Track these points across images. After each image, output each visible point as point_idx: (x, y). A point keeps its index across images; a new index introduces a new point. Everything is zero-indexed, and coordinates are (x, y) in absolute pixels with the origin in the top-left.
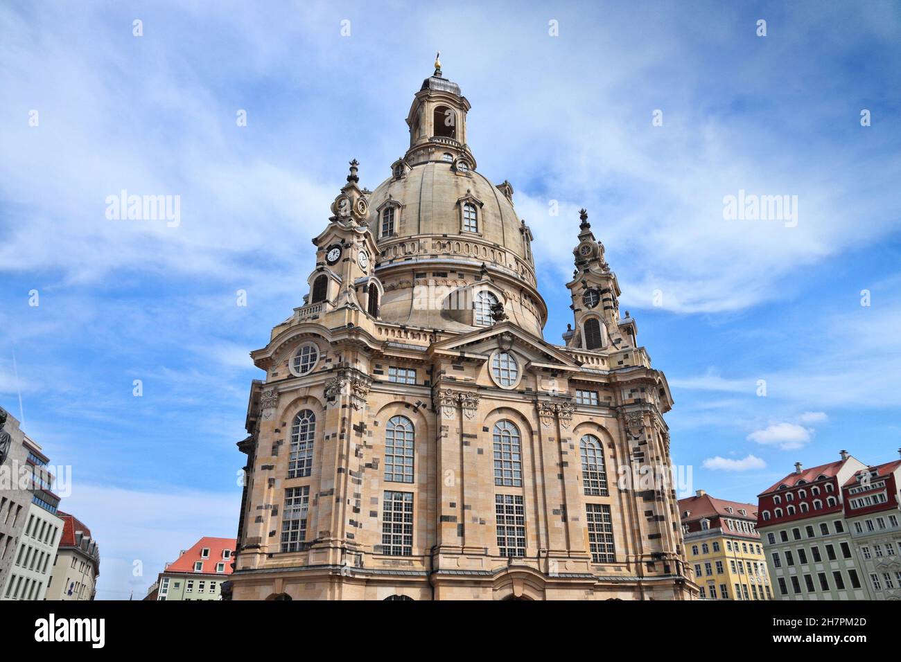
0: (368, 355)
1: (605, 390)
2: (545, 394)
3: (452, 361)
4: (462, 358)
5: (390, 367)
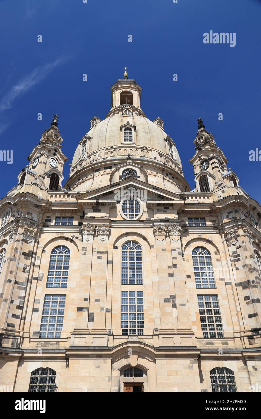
0: (38, 210)
1: (210, 216)
2: (159, 221)
3: (92, 206)
4: (98, 204)
5: (56, 217)
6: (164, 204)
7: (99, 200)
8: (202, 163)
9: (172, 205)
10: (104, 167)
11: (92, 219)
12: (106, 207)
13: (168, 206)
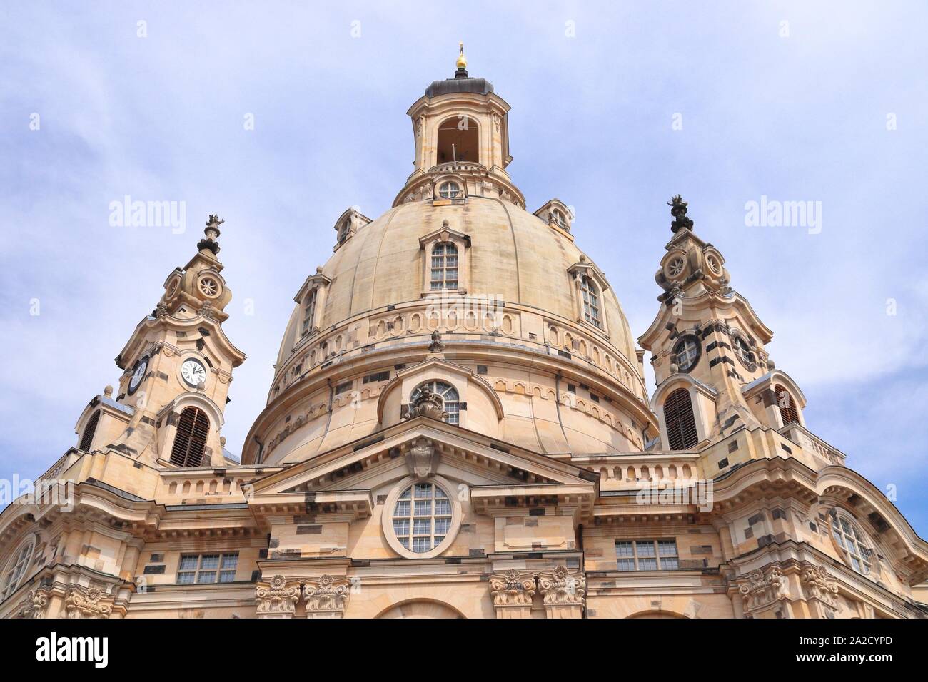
0: (123, 535)
1: (691, 532)
2: (511, 557)
3: (295, 517)
4: (312, 509)
5: (183, 557)
6: (527, 498)
7: (314, 494)
8: (679, 348)
9: (553, 500)
10: (365, 374)
11: (293, 557)
12: (338, 518)
13: (540, 506)
